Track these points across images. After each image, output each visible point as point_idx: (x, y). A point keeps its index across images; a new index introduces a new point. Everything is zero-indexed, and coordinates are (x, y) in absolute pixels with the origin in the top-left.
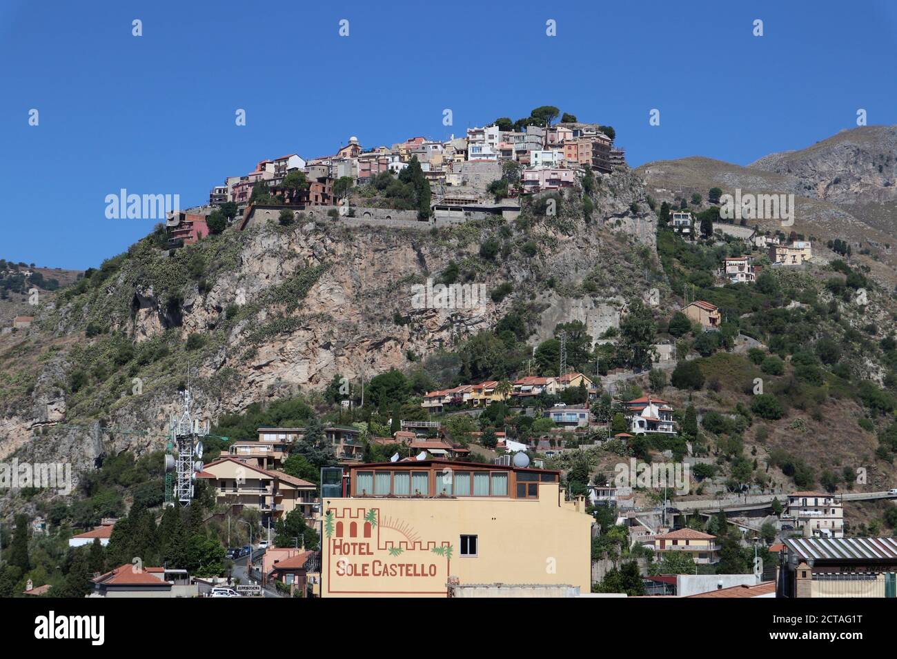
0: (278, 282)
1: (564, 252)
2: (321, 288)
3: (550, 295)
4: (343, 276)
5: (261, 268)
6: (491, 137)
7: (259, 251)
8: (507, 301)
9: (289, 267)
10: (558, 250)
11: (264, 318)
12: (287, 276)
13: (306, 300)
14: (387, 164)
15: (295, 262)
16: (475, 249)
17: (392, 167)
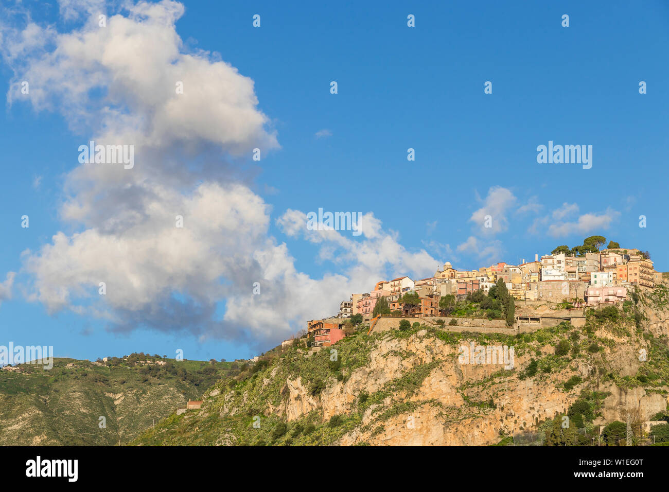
0: (399, 376)
1: (620, 352)
2: (433, 380)
3: (611, 385)
4: (450, 371)
5: (386, 365)
6: (559, 262)
7: (385, 352)
8: (577, 390)
9: (408, 364)
10: (615, 350)
11: (389, 403)
12: (406, 371)
13: (421, 389)
14: (479, 284)
15: (412, 359)
16: (550, 349)
17: (483, 286)
